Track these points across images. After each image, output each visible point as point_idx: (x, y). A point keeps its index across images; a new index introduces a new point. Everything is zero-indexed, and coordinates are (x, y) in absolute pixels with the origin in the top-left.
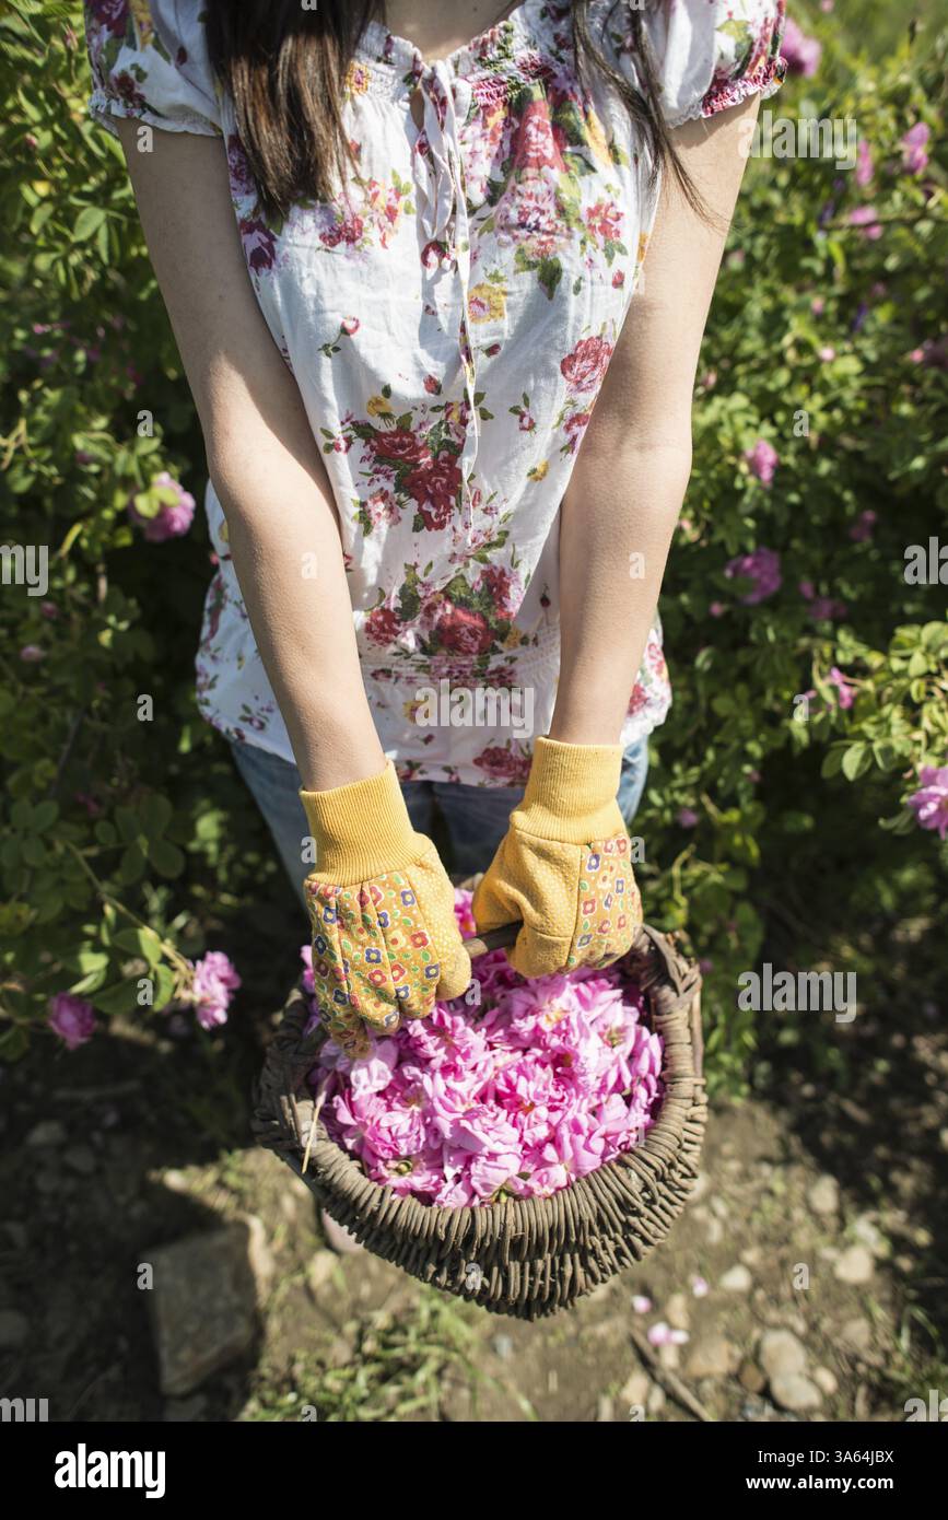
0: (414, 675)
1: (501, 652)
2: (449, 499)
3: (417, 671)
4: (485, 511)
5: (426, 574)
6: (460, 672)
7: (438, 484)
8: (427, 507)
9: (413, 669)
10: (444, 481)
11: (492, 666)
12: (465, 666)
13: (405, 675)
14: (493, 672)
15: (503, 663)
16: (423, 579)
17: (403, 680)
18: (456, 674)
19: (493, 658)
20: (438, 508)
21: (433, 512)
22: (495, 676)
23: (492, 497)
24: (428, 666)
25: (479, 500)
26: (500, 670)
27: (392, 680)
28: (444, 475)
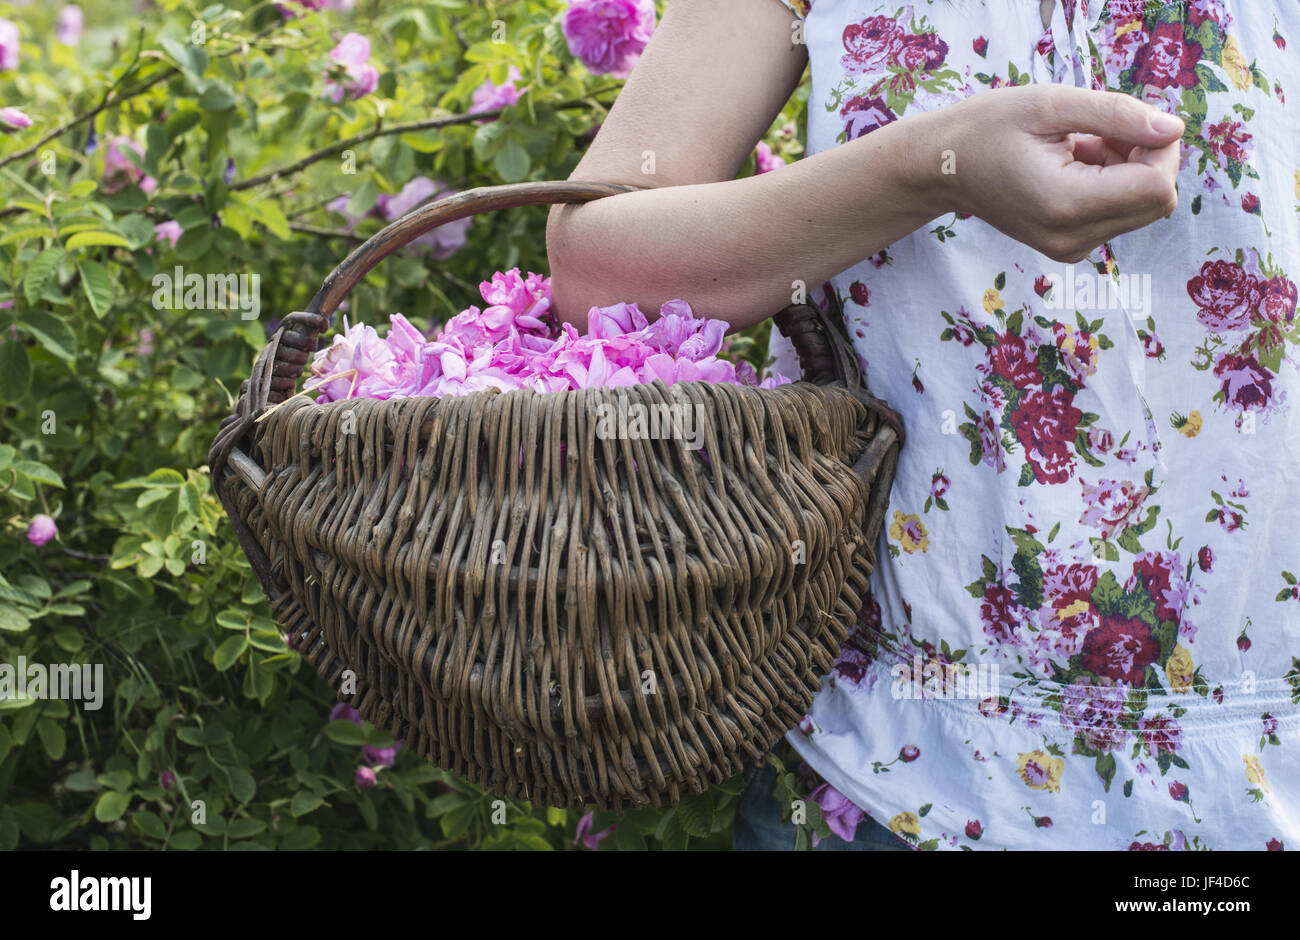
0: (1041, 711)
1: (1164, 693)
2: (1065, 447)
3: (1044, 705)
4: (1119, 456)
5: (1051, 539)
6: (1104, 714)
7: (1047, 429)
8: (1035, 455)
9: (1040, 700)
10: (1055, 423)
11: (1149, 713)
12: (1111, 705)
13: (1026, 709)
14: (1149, 724)
15: (1167, 713)
16: (1047, 546)
17: (1023, 717)
18: (1098, 717)
19: (1151, 700)
20: (1050, 457)
21: (1043, 462)
22: (1153, 732)
23: (1125, 439)
24: (1061, 699)
25: (1111, 444)
26: (1158, 722)
27: (1009, 716)
28: (1055, 416)
